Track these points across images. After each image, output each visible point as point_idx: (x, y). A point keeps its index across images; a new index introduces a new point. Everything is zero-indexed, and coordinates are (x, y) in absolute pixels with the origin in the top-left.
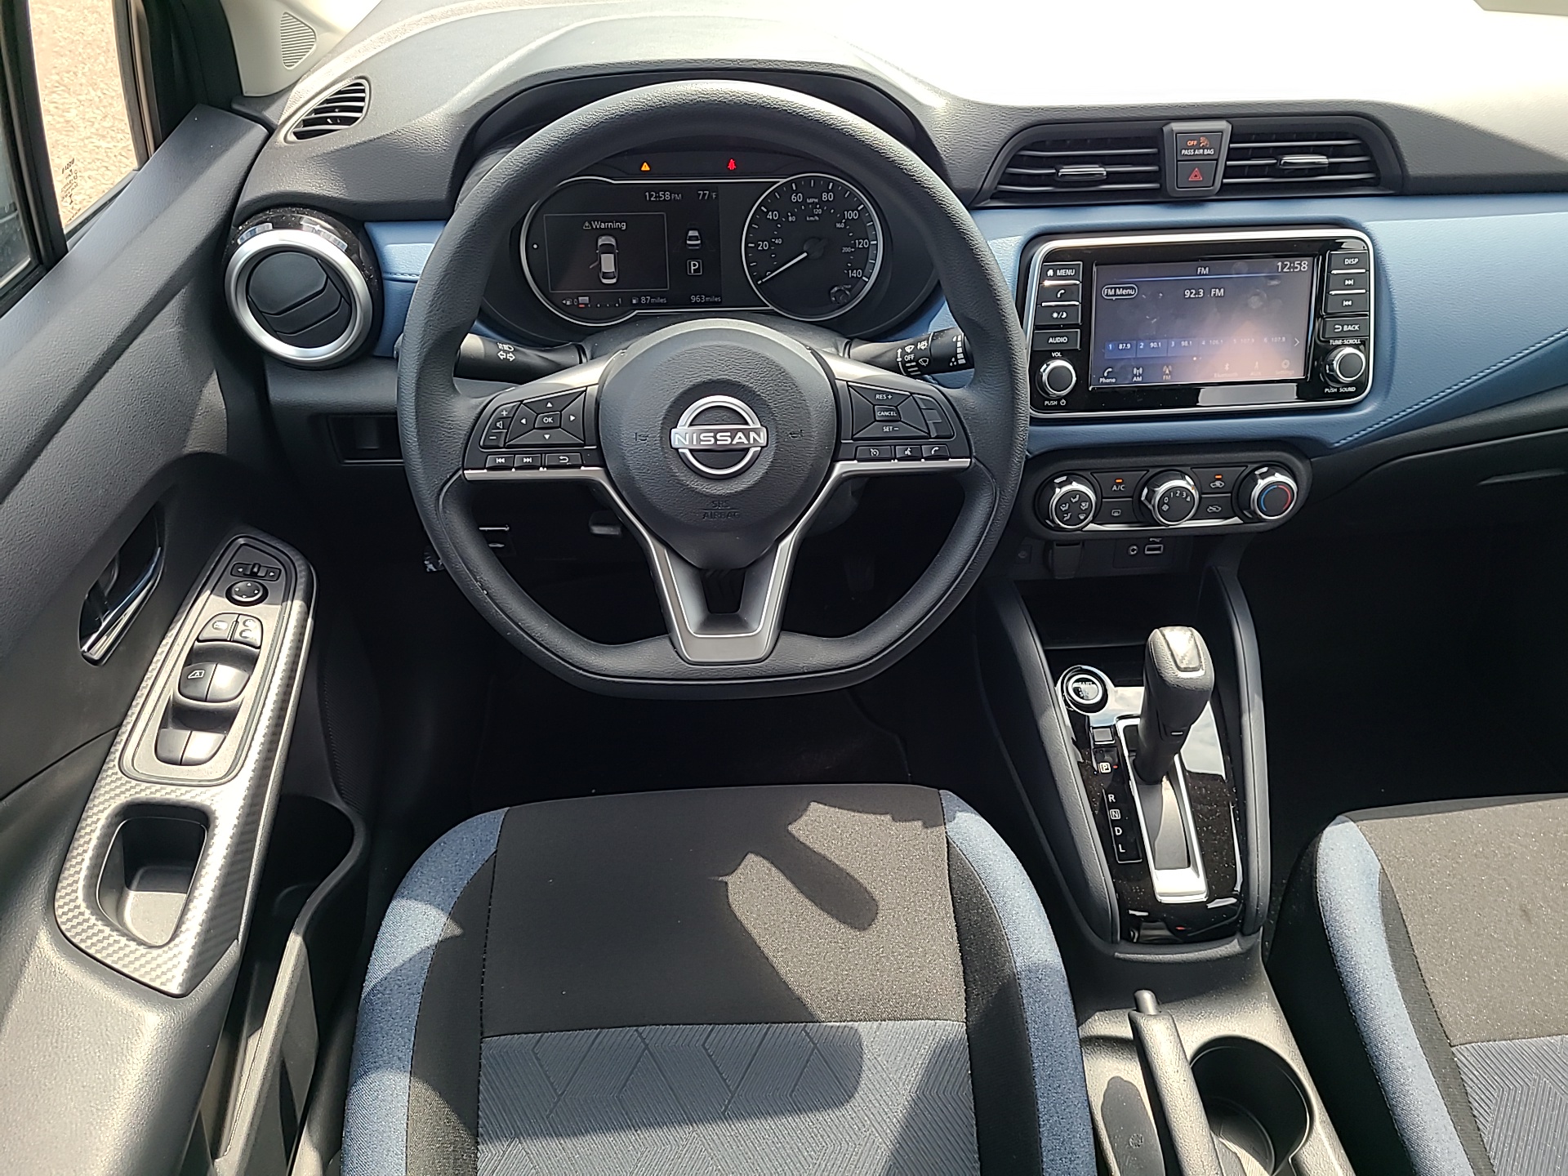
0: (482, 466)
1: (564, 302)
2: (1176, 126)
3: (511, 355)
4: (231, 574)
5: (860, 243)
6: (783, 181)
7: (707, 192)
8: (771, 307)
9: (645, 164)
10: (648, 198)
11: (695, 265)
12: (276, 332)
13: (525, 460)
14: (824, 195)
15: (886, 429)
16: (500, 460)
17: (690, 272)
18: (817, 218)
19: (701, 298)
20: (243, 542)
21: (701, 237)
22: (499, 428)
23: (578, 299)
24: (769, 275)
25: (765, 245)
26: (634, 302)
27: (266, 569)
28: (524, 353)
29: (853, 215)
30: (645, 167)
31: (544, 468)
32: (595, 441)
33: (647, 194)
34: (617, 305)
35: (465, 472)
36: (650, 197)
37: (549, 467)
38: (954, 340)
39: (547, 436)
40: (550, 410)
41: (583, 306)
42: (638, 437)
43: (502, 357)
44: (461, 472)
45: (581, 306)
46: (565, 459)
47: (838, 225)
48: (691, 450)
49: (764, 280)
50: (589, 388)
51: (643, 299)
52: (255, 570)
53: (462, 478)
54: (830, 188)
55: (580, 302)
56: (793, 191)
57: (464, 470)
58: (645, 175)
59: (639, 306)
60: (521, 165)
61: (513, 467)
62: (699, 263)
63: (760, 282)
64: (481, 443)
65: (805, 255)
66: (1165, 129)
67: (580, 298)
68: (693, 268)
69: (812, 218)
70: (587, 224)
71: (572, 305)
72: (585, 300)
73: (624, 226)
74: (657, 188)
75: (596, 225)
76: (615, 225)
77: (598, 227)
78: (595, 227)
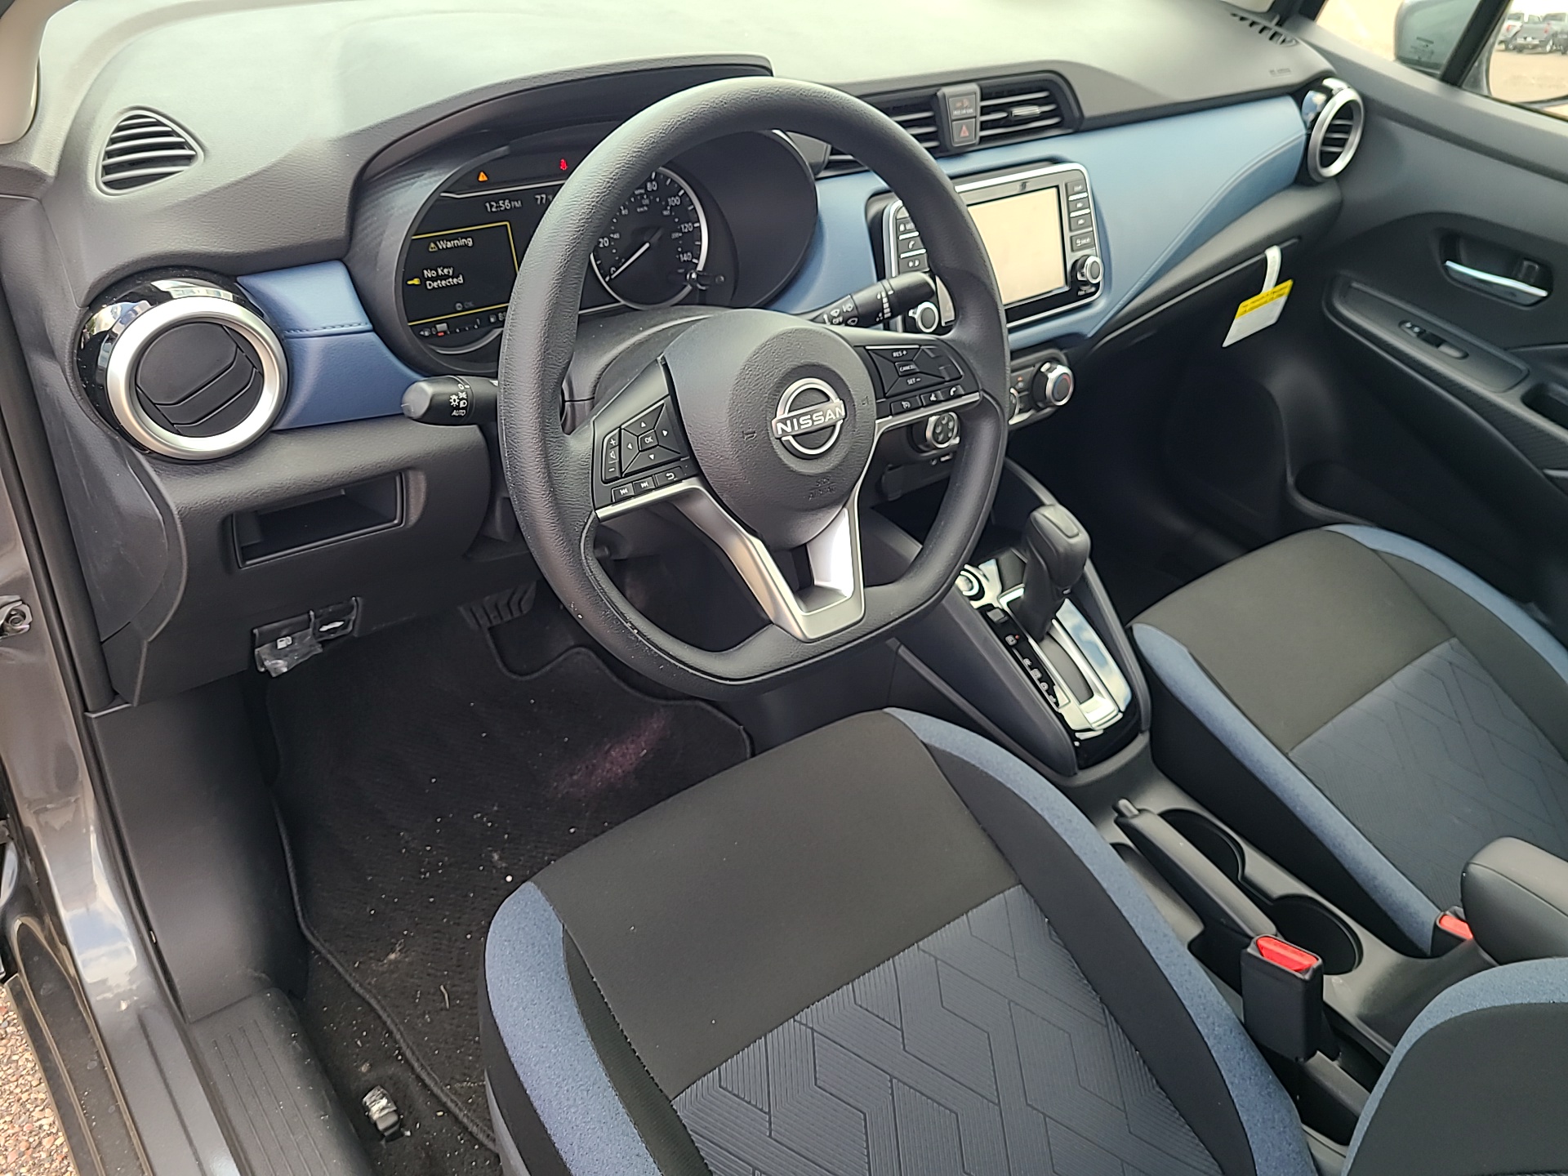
0: (609, 502)
1: (422, 333)
2: (947, 90)
5: (685, 227)
7: (544, 196)
8: (623, 302)
9: (482, 174)
10: (489, 210)
13: (642, 485)
14: (649, 186)
15: (910, 382)
16: (623, 492)
18: (646, 208)
22: (613, 459)
23: (436, 328)
24: (614, 272)
25: (604, 242)
26: (492, 320)
29: (676, 201)
30: (483, 178)
31: (655, 490)
32: (687, 452)
33: (488, 205)
34: (476, 327)
36: (491, 208)
37: (659, 488)
38: (879, 297)
39: (652, 457)
40: (646, 429)
41: (443, 333)
42: (745, 436)
44: (594, 513)
45: (440, 334)
46: (671, 476)
47: (665, 213)
48: (794, 436)
49: (613, 277)
50: (665, 400)
53: (595, 519)
54: (652, 177)
55: (438, 330)
57: (595, 510)
59: (498, 324)
60: (612, 181)
61: (633, 496)
63: (607, 279)
64: (603, 479)
65: (647, 245)
66: (938, 94)
67: (438, 326)
69: (642, 209)
70: (432, 245)
71: (431, 335)
72: (442, 327)
73: (470, 242)
74: (497, 198)
75: (442, 245)
76: (462, 242)
77: (445, 247)
78: (441, 247)
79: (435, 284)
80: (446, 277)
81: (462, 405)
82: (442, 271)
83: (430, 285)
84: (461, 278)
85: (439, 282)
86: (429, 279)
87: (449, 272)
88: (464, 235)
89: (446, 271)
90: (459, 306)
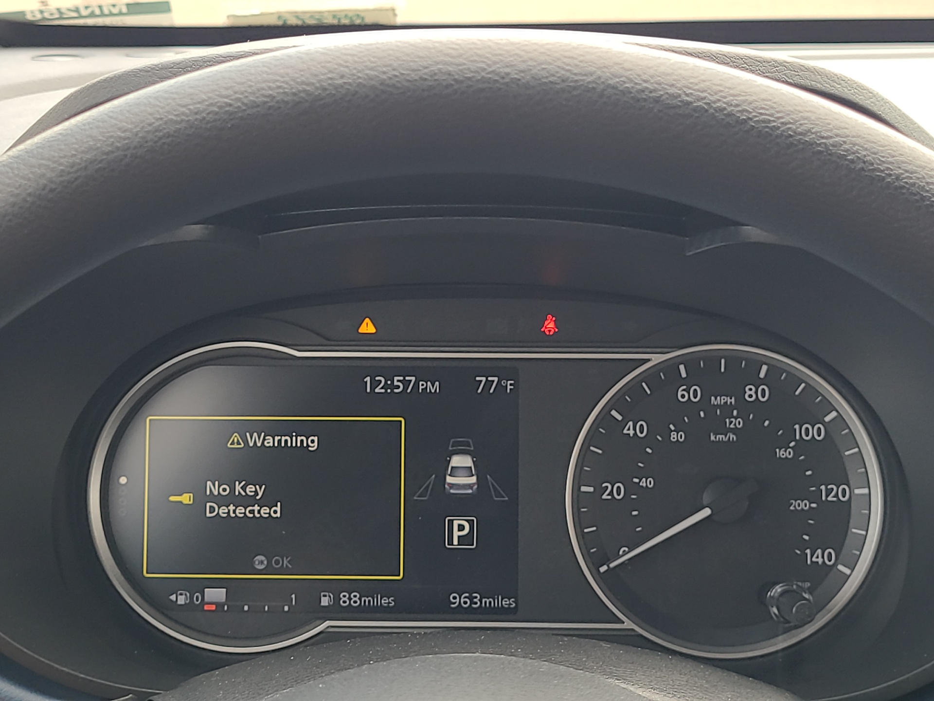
1: (173, 597)
6: (656, 359)
7: (495, 378)
8: (628, 624)
9: (367, 319)
10: (369, 388)
11: (461, 528)
14: (750, 392)
17: (451, 542)
18: (732, 436)
19: (471, 598)
21: (480, 469)
23: (204, 592)
24: (625, 553)
25: (615, 491)
26: (325, 601)
29: (813, 432)
30: (367, 327)
33: (369, 380)
34: (286, 607)
36: (374, 386)
41: (213, 607)
45: (206, 607)
47: (780, 453)
49: (612, 565)
51: (344, 597)
54: (762, 375)
55: (206, 599)
56: (682, 381)
58: (367, 341)
59: (336, 611)
62: (471, 523)
63: (603, 569)
65: (708, 512)
67: (209, 590)
68: (456, 534)
69: (721, 438)
70: (236, 437)
71: (189, 606)
72: (216, 595)
73: (313, 443)
74: (390, 369)
75: (255, 440)
76: (296, 441)
77: (260, 443)
78: (251, 443)
79: (223, 512)
80: (247, 501)
82: (244, 488)
83: (212, 510)
84: (278, 508)
85: (232, 508)
86: (212, 498)
87: (256, 493)
88: (305, 429)
89: (250, 489)
90: (260, 562)
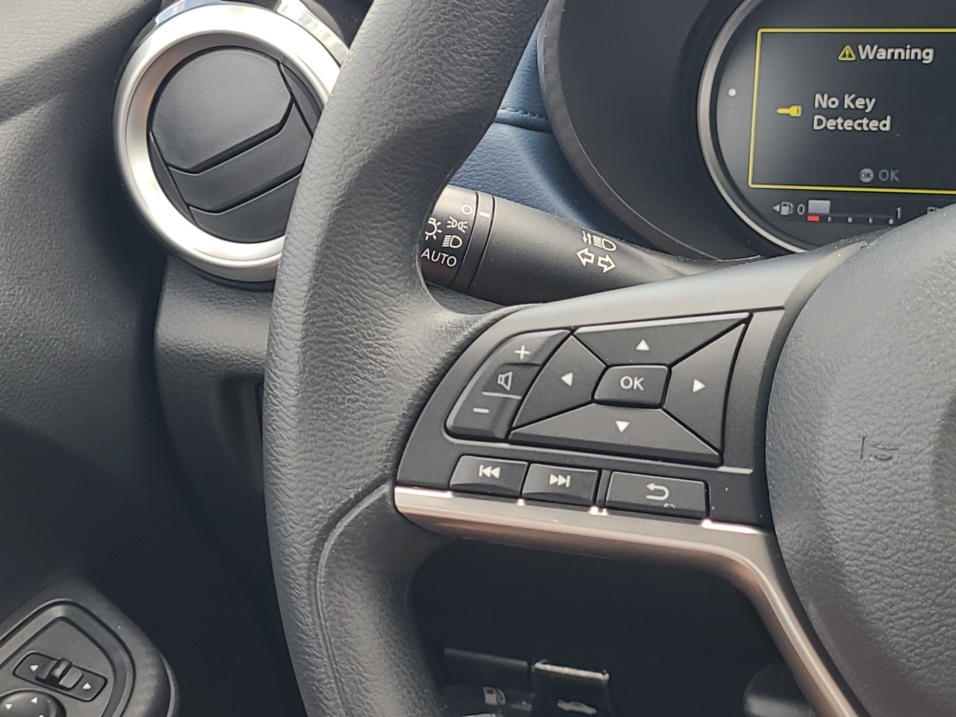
0: (442, 481)
1: (777, 208)
3: (607, 259)
4: (14, 673)
12: (188, 205)
13: (553, 479)
16: (488, 472)
20: (60, 615)
22: (502, 389)
23: (808, 204)
27: (80, 673)
28: (640, 261)
31: (601, 508)
32: (749, 455)
35: (398, 490)
37: (614, 508)
39: (622, 426)
40: (641, 360)
41: (816, 218)
42: (869, 449)
43: (584, 261)
44: (385, 489)
45: (810, 218)
46: (662, 493)
50: (756, 315)
52: (58, 672)
53: (387, 506)
55: (810, 210)
57: (397, 483)
61: (520, 496)
64: (450, 423)
67: (812, 203)
70: (848, 50)
71: (793, 216)
72: (820, 206)
73: (928, 56)
75: (867, 52)
76: (910, 54)
77: (871, 57)
78: (863, 57)
79: (831, 125)
80: (856, 114)
81: (447, 242)
82: (853, 101)
83: (820, 122)
84: (888, 122)
85: (840, 121)
86: (821, 111)
87: (866, 106)
88: (921, 42)
89: (860, 102)
90: (866, 175)
